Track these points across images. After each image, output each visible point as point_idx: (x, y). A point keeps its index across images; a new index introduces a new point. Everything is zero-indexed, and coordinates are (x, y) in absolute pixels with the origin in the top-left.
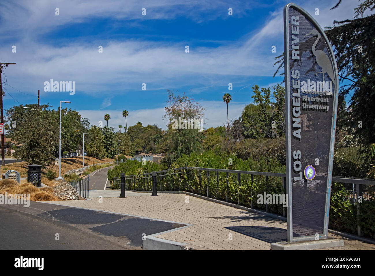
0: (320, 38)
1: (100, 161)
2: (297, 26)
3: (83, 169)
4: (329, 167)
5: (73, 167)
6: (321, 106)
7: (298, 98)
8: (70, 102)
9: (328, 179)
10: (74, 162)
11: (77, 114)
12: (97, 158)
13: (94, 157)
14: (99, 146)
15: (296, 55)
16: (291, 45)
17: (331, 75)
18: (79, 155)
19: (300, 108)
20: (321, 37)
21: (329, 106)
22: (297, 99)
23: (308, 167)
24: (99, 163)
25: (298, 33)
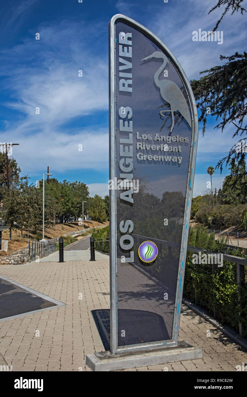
0: (167, 63)
1: (101, 224)
2: (128, 46)
3: (82, 231)
4: (182, 243)
5: (73, 230)
6: (168, 157)
7: (128, 145)
8: (52, 174)
9: (180, 260)
10: (76, 225)
11: (85, 186)
12: (99, 222)
13: (96, 221)
14: (101, 212)
15: (126, 85)
16: (118, 71)
17: (186, 114)
18: (87, 219)
19: (132, 160)
20: (168, 61)
21: (181, 158)
22: (127, 148)
23: (145, 245)
24: (100, 226)
25: (130, 55)
